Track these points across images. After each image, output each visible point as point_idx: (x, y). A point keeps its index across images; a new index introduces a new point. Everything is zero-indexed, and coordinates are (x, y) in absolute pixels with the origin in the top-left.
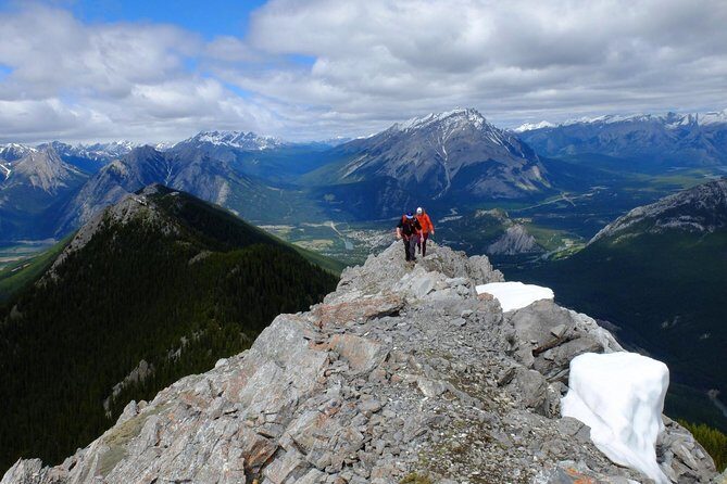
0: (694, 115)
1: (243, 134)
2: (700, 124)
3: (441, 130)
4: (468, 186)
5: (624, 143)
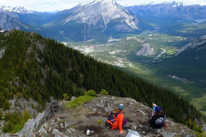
0: (182, 2)
1: (20, 7)
3: (101, 5)
4: (114, 27)
5: (159, 12)
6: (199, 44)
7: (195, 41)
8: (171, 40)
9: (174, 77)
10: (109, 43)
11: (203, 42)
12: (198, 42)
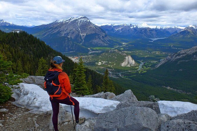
0: (137, 25)
2: (138, 27)
4: (90, 41)
6: (178, 57)
7: (174, 55)
8: (142, 53)
9: (168, 88)
10: (90, 54)
11: (182, 56)
12: (176, 56)
